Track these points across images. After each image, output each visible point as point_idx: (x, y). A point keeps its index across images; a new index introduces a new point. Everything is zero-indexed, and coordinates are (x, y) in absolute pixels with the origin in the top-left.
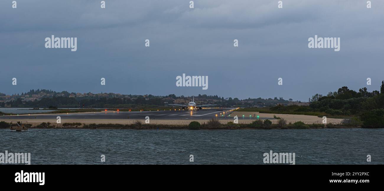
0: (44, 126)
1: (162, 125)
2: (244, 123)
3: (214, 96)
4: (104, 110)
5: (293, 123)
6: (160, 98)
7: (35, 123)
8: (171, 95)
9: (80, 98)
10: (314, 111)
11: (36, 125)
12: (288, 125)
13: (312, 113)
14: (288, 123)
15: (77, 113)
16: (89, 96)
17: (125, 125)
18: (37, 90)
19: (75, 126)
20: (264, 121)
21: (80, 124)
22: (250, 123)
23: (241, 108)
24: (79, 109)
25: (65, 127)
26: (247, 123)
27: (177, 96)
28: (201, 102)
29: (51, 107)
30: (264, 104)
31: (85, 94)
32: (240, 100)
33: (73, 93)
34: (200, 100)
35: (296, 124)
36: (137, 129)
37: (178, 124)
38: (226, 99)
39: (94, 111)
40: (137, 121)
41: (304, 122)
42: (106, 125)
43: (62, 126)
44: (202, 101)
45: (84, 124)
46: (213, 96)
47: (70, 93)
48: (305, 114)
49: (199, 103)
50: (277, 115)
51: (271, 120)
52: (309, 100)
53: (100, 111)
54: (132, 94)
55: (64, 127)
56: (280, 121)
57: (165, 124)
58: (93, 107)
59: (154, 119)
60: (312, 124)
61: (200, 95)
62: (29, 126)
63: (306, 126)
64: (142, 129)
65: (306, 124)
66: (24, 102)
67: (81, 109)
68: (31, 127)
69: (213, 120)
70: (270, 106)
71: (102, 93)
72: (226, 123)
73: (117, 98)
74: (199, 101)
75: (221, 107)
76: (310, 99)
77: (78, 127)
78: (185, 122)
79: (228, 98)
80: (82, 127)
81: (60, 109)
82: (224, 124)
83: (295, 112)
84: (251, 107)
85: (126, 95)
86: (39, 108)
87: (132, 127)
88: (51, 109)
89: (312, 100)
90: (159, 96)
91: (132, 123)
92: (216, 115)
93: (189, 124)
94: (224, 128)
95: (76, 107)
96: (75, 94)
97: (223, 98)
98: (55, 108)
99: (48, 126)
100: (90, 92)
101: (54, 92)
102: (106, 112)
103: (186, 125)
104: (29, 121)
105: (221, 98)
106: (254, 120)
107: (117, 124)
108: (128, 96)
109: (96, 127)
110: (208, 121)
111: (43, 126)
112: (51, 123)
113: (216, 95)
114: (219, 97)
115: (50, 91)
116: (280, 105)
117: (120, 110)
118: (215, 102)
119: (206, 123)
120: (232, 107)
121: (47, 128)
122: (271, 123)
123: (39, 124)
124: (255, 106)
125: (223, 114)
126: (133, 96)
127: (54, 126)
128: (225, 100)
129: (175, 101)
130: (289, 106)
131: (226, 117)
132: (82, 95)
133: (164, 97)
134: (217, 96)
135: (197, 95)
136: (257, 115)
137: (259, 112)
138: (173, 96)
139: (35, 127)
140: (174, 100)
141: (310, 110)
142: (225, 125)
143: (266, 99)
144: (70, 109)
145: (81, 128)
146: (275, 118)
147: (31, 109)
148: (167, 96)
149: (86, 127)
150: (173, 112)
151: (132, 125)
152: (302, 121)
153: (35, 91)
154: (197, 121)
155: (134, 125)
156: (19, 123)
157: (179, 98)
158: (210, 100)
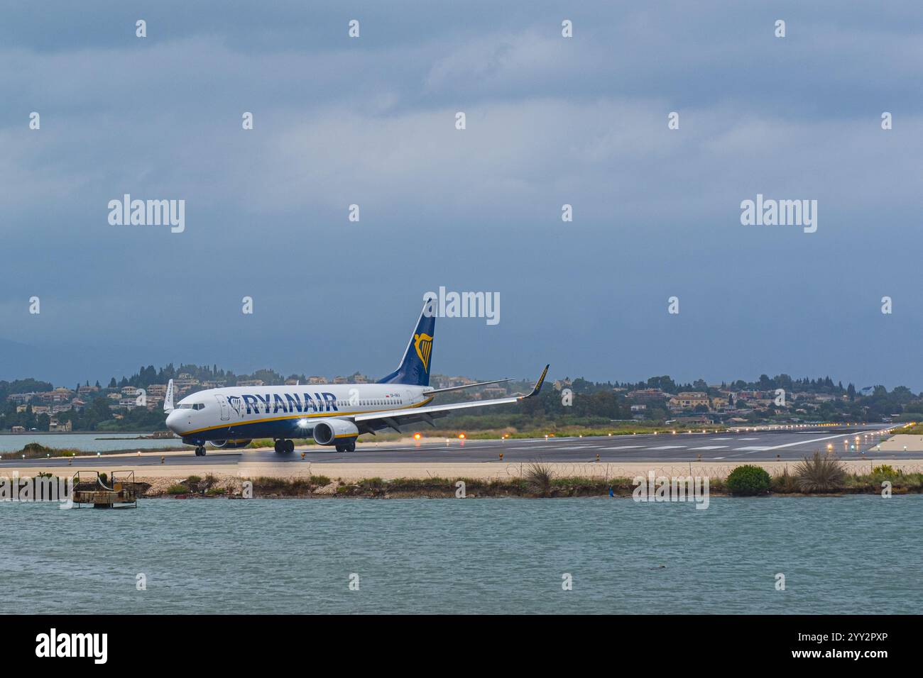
0: (195, 489)
1: (627, 481)
3: (816, 381)
4: (412, 436)
6: (617, 389)
7: (163, 480)
8: (658, 378)
11: (165, 487)
17: (490, 484)
18: (164, 367)
21: (324, 481)
23: (922, 423)
27: (679, 381)
34: (764, 397)
36: (536, 496)
38: (863, 393)
40: (533, 469)
42: (418, 481)
45: (340, 479)
46: (813, 381)
49: (763, 405)
59: (598, 461)
61: (764, 378)
62: (138, 490)
64: (555, 494)
68: (148, 493)
69: (817, 462)
74: (763, 401)
75: (844, 420)
77: (317, 491)
78: (712, 470)
79: (873, 389)
80: (331, 491)
82: (859, 475)
87: (516, 488)
90: (613, 383)
91: (517, 476)
92: (830, 446)
93: (729, 475)
97: (851, 387)
99: (209, 487)
102: (418, 441)
104: (141, 473)
105: (846, 387)
107: (460, 479)
109: (383, 489)
111: (192, 488)
112: (219, 477)
113: (824, 378)
114: (836, 384)
115: (212, 369)
117: (468, 437)
118: (820, 402)
119: (791, 472)
120: (884, 418)
121: (203, 496)
123: (178, 482)
125: (852, 441)
127: (230, 489)
128: (860, 394)
129: (672, 400)
131: (864, 455)
133: (630, 388)
134: (829, 382)
135: (756, 379)
138: (665, 383)
139: (160, 495)
140: (669, 399)
142: (864, 477)
145: (328, 495)
149: (347, 491)
150: (665, 437)
151: (516, 481)
153: (158, 372)
154: (758, 466)
155: (525, 481)
156: (104, 477)
157: (688, 388)
158: (804, 394)
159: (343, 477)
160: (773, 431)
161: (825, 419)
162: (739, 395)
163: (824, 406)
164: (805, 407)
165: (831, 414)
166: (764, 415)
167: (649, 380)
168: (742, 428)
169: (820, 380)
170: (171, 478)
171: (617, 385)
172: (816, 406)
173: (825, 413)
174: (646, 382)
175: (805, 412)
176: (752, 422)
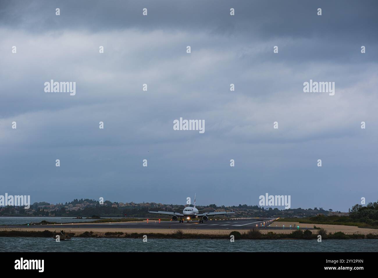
1: (203, 235)
2: (285, 233)
4: (146, 220)
5: (333, 233)
6: (201, 208)
7: (78, 232)
8: (212, 205)
9: (122, 207)
10: (354, 222)
11: (79, 234)
12: (328, 235)
13: (352, 223)
14: (328, 234)
15: (119, 222)
16: (131, 206)
17: (166, 234)
18: (80, 199)
19: (117, 236)
20: (304, 231)
21: (122, 233)
22: (290, 233)
23: (281, 218)
24: (121, 218)
25: (108, 236)
26: (287, 233)
27: (218, 206)
28: (241, 212)
29: (94, 217)
30: (304, 214)
31: (127, 204)
32: (280, 210)
33: (115, 203)
34: (240, 210)
35: (336, 234)
36: (178, 239)
37: (219, 234)
38: (266, 210)
39: (136, 221)
40: (178, 231)
41: (344, 233)
43: (104, 235)
44: (243, 211)
45: (126, 233)
46: (253, 206)
47: (113, 203)
48: (345, 225)
49: (240, 212)
50: (318, 226)
51: (311, 231)
52: (349, 211)
53: (142, 220)
54: (174, 204)
55: (106, 236)
56: (320, 231)
57: (206, 234)
58: (135, 217)
59: (195, 229)
60: (352, 234)
61: (240, 205)
62: (72, 235)
63: (346, 236)
64: (184, 238)
65: (346, 234)
66: (67, 211)
67: (123, 219)
68: (74, 236)
69: (253, 230)
70: (310, 216)
71: (144, 203)
72: (267, 233)
73: (159, 208)
74: (240, 211)
75: (261, 217)
76: (349, 209)
77: (120, 236)
78: (225, 232)
79: (269, 209)
81: (102, 219)
82: (264, 234)
83: (335, 223)
84: (291, 217)
85: (168, 205)
86: (83, 218)
87: (173, 236)
88: (95, 218)
89: (351, 210)
90: (200, 206)
91: (174, 233)
92: (257, 225)
93: (230, 233)
94: (265, 239)
95: (118, 216)
96: (117, 204)
98: (98, 217)
99: (91, 235)
100: (132, 202)
101: (97, 201)
102: (148, 221)
103: (227, 235)
104: (73, 230)
105: (262, 208)
106: (294, 230)
107: (158, 234)
108: (169, 206)
110: (249, 230)
111: (86, 235)
112: (94, 232)
113: (256, 205)
114: (259, 207)
115: (93, 200)
116: (320, 215)
117: (161, 220)
118: (255, 212)
119: (246, 233)
120: (272, 217)
121: (89, 237)
122: (311, 233)
123: (82, 233)
124: (295, 216)
125: (263, 224)
126: (175, 205)
127: (97, 235)
128: (265, 210)
130: (329, 217)
131: (266, 228)
132: (125, 205)
133: (205, 207)
134: (257, 206)
135: (238, 205)
136: (298, 226)
137: (299, 222)
138: (214, 206)
139: (77, 236)
141: (351, 221)
142: (266, 235)
143: (306, 209)
144: (112, 218)
145: (123, 237)
146: (315, 228)
147: (74, 218)
148: (208, 206)
149: (128, 236)
150: (214, 221)
151: (173, 234)
152: (342, 231)
153: (78, 201)
154: (238, 231)
155: (176, 234)
156: (62, 231)
157: (220, 208)
158: (251, 210)
159: (127, 232)
160: (242, 220)
161: (256, 217)
162: (233, 210)
163: (256, 213)
164: (251, 213)
165: (258, 215)
166: (240, 215)
167: (210, 205)
168: (234, 218)
169: (255, 206)
170: (81, 232)
171: (201, 206)
172: (254, 213)
173: (256, 215)
174: (209, 206)
175: (251, 214)
176: (237, 217)
